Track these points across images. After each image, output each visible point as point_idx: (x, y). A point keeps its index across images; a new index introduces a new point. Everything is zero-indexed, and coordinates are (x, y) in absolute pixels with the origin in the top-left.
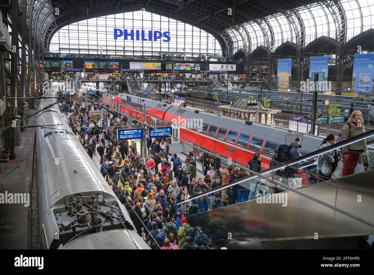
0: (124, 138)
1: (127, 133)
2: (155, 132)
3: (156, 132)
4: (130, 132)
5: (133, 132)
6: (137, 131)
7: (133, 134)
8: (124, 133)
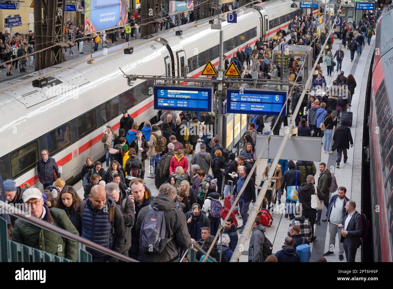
0: (167, 105)
1: (173, 96)
2: (242, 99)
3: (245, 100)
4: (181, 94)
5: (188, 94)
6: (196, 92)
7: (188, 99)
8: (167, 93)
